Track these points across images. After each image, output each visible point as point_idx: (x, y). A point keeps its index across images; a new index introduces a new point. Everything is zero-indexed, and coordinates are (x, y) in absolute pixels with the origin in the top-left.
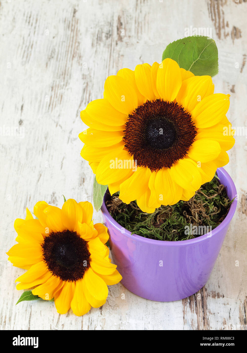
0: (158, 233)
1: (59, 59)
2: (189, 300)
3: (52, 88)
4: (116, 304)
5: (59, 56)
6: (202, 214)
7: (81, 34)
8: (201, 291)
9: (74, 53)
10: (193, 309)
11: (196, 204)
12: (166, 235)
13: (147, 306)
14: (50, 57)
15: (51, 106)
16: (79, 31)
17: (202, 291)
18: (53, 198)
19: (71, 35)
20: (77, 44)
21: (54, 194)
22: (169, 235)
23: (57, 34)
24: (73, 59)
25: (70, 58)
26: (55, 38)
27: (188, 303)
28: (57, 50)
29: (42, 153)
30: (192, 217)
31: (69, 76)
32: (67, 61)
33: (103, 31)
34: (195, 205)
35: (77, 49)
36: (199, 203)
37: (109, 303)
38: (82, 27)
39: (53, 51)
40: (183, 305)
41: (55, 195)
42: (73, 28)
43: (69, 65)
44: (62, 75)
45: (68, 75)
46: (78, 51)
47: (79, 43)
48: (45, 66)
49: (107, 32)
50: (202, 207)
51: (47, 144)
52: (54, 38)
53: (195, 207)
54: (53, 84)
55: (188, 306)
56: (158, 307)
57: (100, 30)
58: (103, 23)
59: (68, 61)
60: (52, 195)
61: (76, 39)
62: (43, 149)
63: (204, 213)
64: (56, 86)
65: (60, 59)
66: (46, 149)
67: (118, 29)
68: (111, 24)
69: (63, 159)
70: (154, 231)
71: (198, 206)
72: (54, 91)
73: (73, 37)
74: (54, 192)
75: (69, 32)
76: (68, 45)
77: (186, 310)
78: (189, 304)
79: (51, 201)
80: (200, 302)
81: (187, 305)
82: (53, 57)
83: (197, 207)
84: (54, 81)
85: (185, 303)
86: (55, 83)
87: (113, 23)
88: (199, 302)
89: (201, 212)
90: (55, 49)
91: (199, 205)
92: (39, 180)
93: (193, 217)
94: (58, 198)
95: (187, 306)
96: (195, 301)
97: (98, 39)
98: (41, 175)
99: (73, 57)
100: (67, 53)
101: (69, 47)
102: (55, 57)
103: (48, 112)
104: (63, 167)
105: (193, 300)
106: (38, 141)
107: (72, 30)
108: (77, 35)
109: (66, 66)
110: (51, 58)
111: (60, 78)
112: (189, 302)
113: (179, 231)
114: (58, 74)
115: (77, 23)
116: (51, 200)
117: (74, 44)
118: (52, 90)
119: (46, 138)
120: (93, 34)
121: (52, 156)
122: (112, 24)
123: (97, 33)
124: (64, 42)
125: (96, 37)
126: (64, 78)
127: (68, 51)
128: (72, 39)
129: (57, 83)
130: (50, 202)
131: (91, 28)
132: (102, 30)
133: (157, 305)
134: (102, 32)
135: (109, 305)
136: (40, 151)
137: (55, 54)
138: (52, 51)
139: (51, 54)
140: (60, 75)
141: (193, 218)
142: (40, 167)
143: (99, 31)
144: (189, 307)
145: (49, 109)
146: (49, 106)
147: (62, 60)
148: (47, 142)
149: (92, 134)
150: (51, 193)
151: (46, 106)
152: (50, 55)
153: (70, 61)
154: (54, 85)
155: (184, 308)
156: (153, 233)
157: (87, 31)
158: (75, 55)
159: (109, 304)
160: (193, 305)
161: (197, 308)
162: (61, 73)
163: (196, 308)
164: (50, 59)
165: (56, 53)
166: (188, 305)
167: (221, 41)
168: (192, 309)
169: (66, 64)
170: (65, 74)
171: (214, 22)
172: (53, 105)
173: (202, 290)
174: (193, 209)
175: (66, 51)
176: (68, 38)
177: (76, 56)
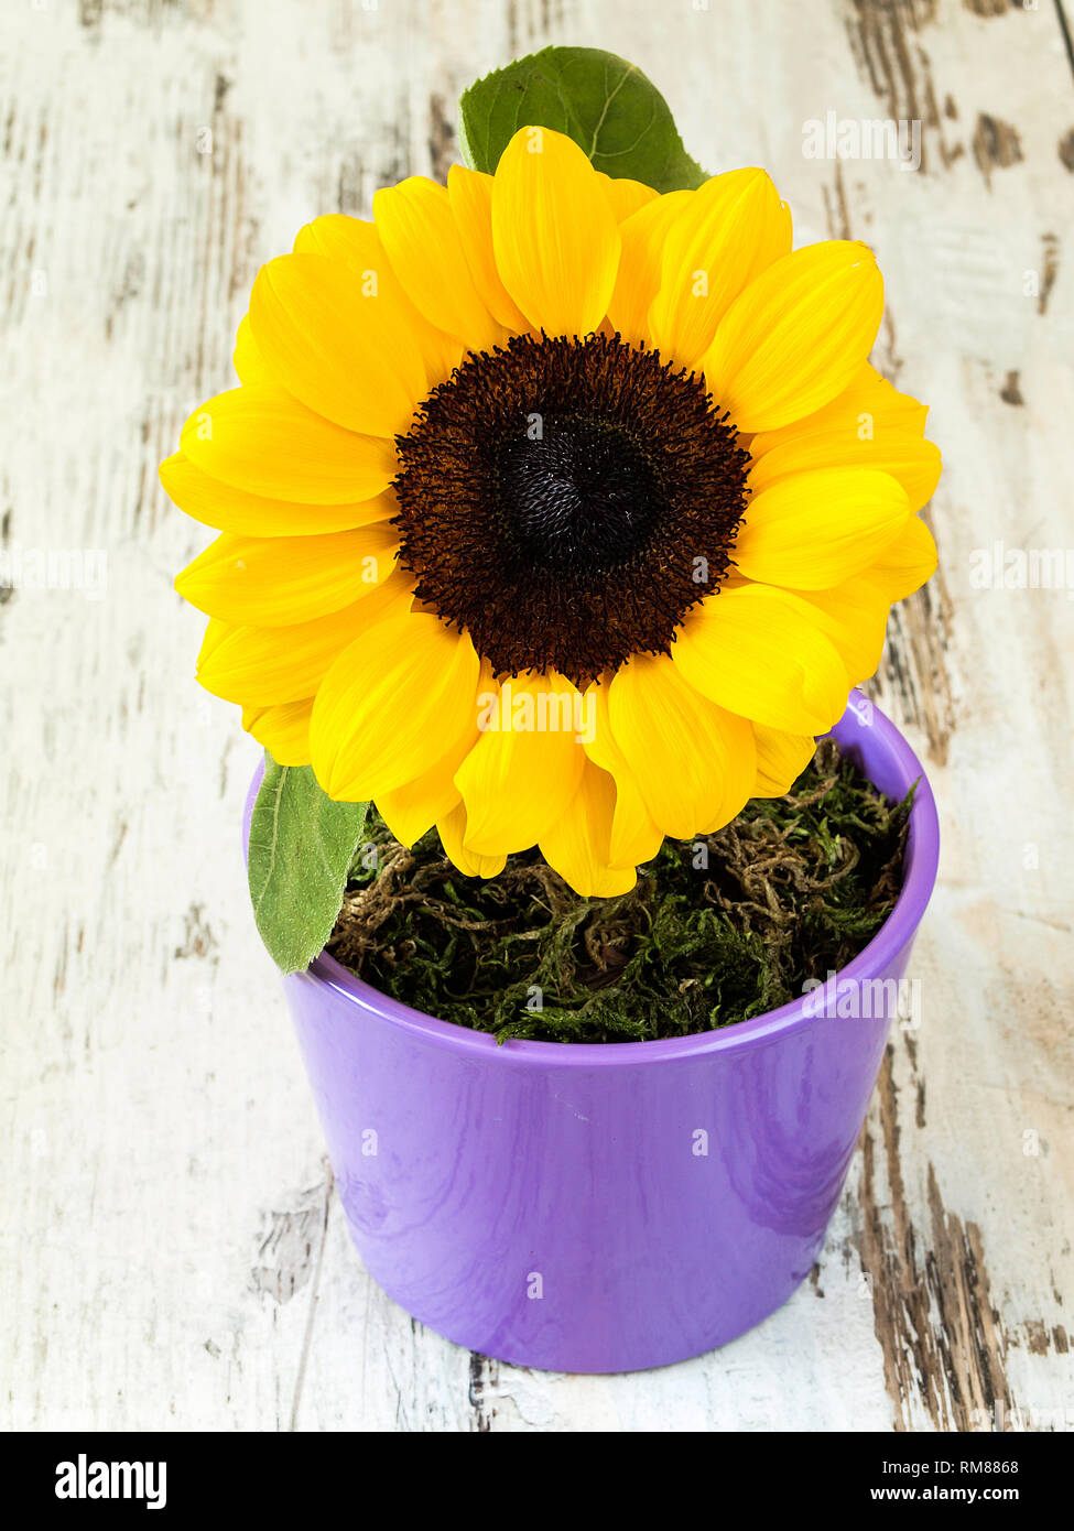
0: (617, 1011)
1: (164, 300)
2: (919, 1372)
3: (145, 429)
4: (557, 1414)
5: (166, 287)
6: (792, 883)
7: (260, 185)
8: (973, 1324)
9: (236, 270)
10: (945, 1411)
11: (751, 838)
12: (658, 1011)
13: (710, 1411)
14: (119, 292)
15: (146, 511)
16: (250, 171)
17: (977, 1326)
18: (196, 930)
19: (211, 188)
20: (246, 229)
21: (196, 911)
22: (670, 1008)
23: (147, 190)
24: (231, 296)
25: (218, 292)
26: (139, 210)
27: (916, 1387)
28: (151, 262)
29: (123, 727)
30: (752, 906)
31: (219, 373)
32: (203, 306)
33: (366, 165)
34: (747, 847)
35: (249, 251)
36: (760, 835)
37: (521, 1408)
38: (261, 154)
39: (135, 268)
40: (893, 1397)
41: (204, 917)
42: (220, 159)
43: (215, 322)
44: (188, 367)
45: (213, 367)
46: (253, 261)
47: (255, 224)
48: (102, 331)
49: (387, 170)
50: (782, 845)
51: (142, 684)
52: (132, 206)
53: (749, 857)
54: (148, 411)
55: (915, 1400)
56: (768, 1416)
57: (351, 163)
58: (359, 131)
59: (211, 308)
60: (191, 915)
61: (240, 208)
62: (124, 710)
63: (799, 872)
64: (161, 418)
65: (170, 299)
66: (140, 707)
67: (435, 154)
68: (397, 135)
69: (228, 748)
70: (599, 1004)
71: (765, 848)
72: (152, 440)
73: (224, 199)
74: (197, 904)
75: (202, 179)
76: (203, 237)
77: (906, 1418)
78: (921, 1389)
79: (187, 945)
80: (972, 1376)
81: (911, 1395)
82: (134, 293)
83: (760, 852)
84: (150, 399)
85: (901, 1385)
86: (155, 405)
87: (409, 128)
88: (969, 1375)
89: (782, 872)
90: (141, 257)
91: (764, 841)
92: (116, 852)
93: (751, 903)
94: (217, 932)
95: (911, 1402)
96: (949, 1373)
97: (347, 200)
98: (124, 828)
99: (233, 285)
100: (201, 270)
101: (209, 242)
102: (147, 288)
103: (135, 536)
104: (230, 785)
105: (938, 1369)
106: (95, 670)
107: (216, 170)
108: (240, 187)
109: (202, 329)
110: (125, 295)
111: (176, 382)
112: (921, 1380)
113: (709, 981)
114: (164, 365)
115: (238, 136)
116: (187, 941)
117: (230, 229)
118: (145, 438)
119: (134, 656)
120: (320, 183)
121: (173, 738)
122: (403, 132)
123: (335, 174)
124: (184, 221)
125: (334, 193)
126: (198, 383)
127: (206, 264)
128: (217, 208)
129: (168, 407)
130: (183, 952)
131: (308, 155)
132: (358, 159)
133: (759, 1404)
134: (361, 171)
135: (521, 1421)
136: (109, 719)
137: (142, 279)
138: (130, 267)
139: (127, 279)
140: (178, 370)
141: (757, 906)
142: (118, 789)
143: (344, 168)
144: (920, 1403)
145: (136, 522)
146: (139, 508)
147: (182, 302)
148: (143, 674)
149: (240, 564)
150: (185, 910)
151: (124, 513)
152: (120, 282)
153: (218, 304)
154: (154, 413)
155: (899, 1410)
156: (596, 1017)
157: (287, 168)
158: (239, 278)
159: (521, 1417)
160: (938, 1395)
161: (964, 1404)
162: (182, 362)
163: (957, 1405)
164: (120, 301)
165: (150, 273)
166: (915, 1393)
167: (929, 180)
168: (940, 1414)
169: (203, 320)
170: (200, 364)
171: (886, 100)
172: (154, 506)
173: (976, 1321)
174: (744, 865)
175: (196, 264)
176: (199, 205)
177: (246, 278)
